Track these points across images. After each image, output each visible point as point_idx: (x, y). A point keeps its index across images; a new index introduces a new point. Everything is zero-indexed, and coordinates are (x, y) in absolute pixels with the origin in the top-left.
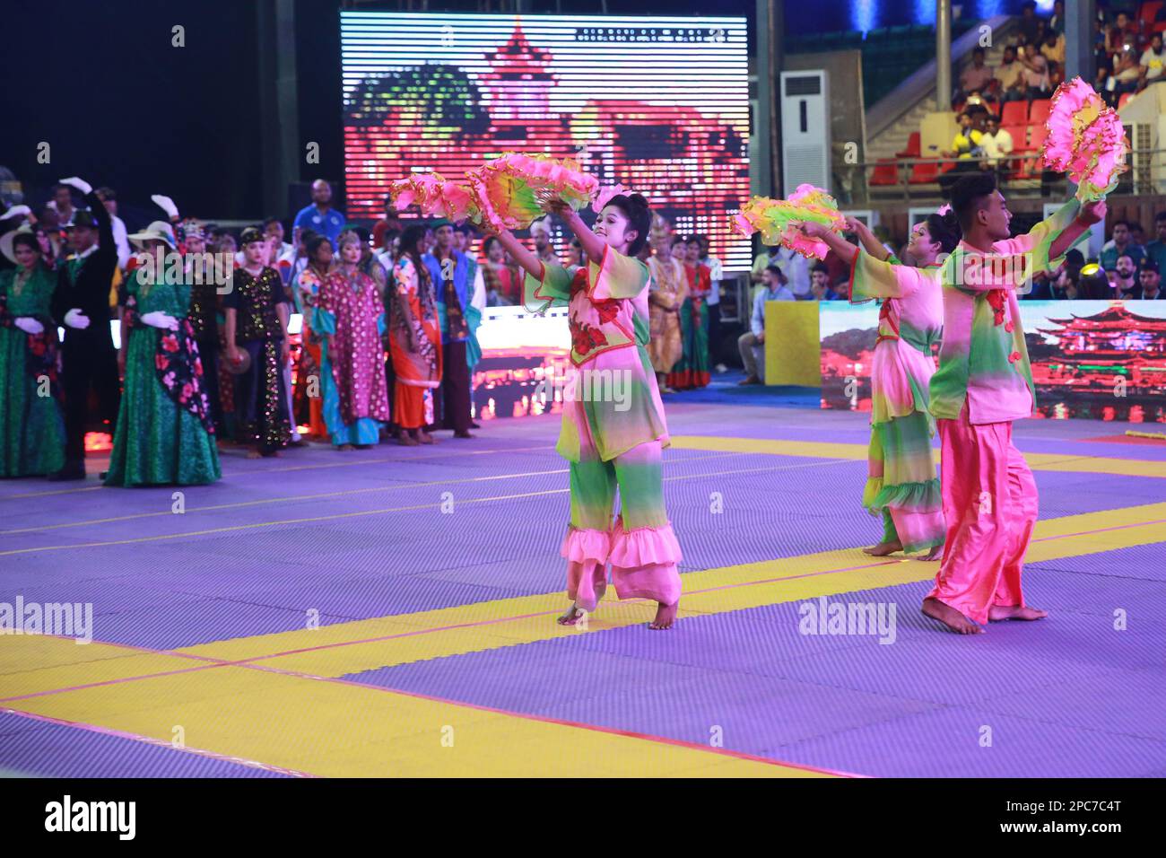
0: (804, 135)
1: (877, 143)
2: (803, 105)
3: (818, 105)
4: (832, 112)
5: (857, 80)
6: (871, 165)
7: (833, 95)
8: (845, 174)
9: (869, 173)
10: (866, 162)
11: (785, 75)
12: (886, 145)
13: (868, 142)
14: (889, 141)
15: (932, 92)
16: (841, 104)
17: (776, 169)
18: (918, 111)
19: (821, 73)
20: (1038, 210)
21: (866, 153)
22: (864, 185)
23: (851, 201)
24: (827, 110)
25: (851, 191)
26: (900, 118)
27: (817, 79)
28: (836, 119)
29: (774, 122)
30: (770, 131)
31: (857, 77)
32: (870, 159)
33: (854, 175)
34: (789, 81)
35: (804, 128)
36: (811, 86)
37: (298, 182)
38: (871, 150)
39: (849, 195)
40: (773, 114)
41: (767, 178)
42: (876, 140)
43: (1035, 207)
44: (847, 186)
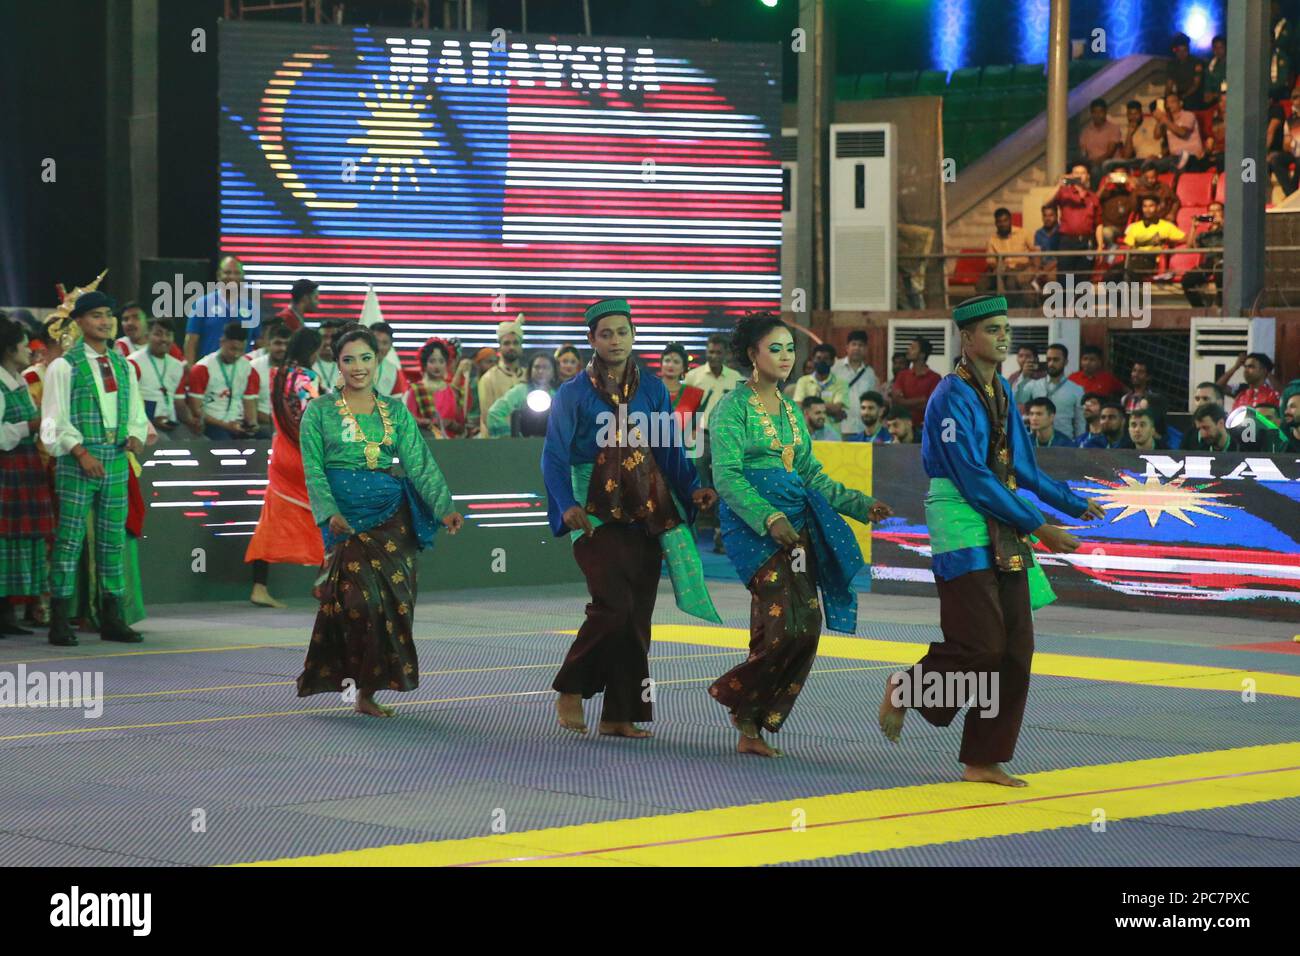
0: (860, 211)
1: (961, 226)
2: (860, 171)
3: (880, 171)
4: (900, 181)
5: (937, 139)
6: (951, 257)
7: (902, 158)
8: (916, 268)
9: (949, 268)
10: (945, 252)
11: (835, 129)
12: (974, 230)
13: (948, 225)
14: (979, 224)
15: (1041, 158)
16: (913, 171)
17: (820, 258)
18: (1020, 183)
19: (885, 127)
20: (1183, 325)
21: (946, 240)
22: (942, 284)
23: (922, 305)
24: (892, 178)
25: (923, 292)
26: (994, 192)
27: (882, 134)
28: (905, 191)
29: (818, 193)
30: (814, 207)
31: (936, 133)
32: (949, 248)
33: (928, 270)
34: (841, 136)
35: (860, 202)
36: (872, 145)
37: (153, 258)
38: (953, 236)
39: (921, 296)
40: (818, 182)
41: (807, 271)
42: (961, 222)
43: (1178, 321)
44: (918, 285)
